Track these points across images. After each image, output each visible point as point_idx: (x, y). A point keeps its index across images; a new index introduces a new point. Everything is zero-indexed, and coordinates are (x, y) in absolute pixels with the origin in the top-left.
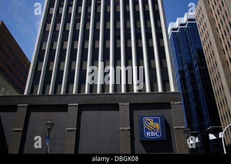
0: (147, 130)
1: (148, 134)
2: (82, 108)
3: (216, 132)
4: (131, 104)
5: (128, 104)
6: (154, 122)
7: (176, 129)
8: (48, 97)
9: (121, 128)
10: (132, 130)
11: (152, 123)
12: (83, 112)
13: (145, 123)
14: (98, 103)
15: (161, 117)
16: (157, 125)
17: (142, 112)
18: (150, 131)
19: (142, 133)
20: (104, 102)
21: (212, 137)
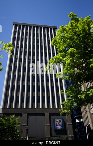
0: (57, 125)
1: (57, 127)
2: (29, 115)
3: (79, 119)
4: (50, 113)
5: (48, 113)
6: (59, 121)
7: (68, 125)
8: (13, 109)
9: (46, 124)
10: (50, 125)
11: (58, 122)
12: (29, 117)
13: (56, 122)
14: (36, 112)
15: (62, 119)
16: (61, 123)
17: (55, 117)
18: (58, 126)
19: (55, 127)
20: (38, 112)
21: (77, 121)
